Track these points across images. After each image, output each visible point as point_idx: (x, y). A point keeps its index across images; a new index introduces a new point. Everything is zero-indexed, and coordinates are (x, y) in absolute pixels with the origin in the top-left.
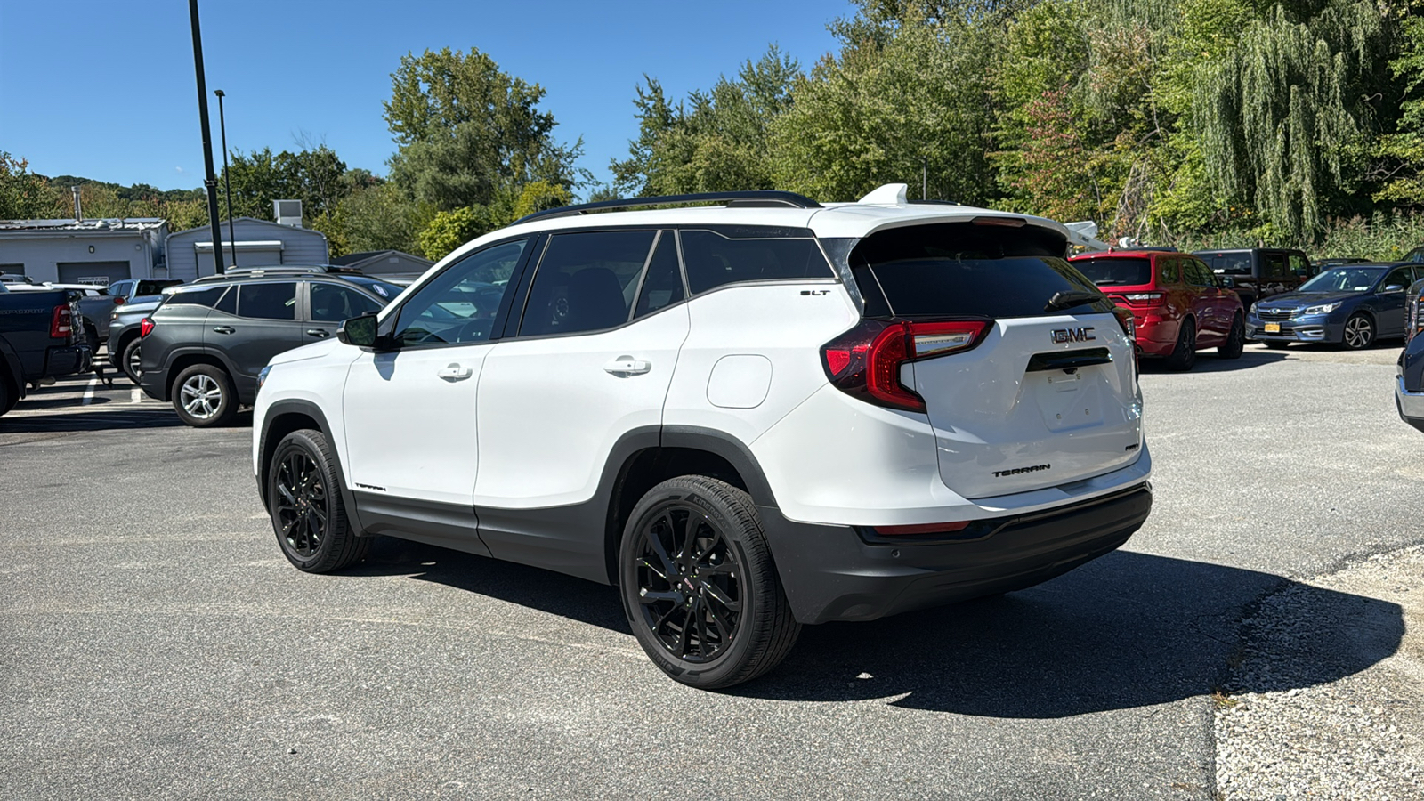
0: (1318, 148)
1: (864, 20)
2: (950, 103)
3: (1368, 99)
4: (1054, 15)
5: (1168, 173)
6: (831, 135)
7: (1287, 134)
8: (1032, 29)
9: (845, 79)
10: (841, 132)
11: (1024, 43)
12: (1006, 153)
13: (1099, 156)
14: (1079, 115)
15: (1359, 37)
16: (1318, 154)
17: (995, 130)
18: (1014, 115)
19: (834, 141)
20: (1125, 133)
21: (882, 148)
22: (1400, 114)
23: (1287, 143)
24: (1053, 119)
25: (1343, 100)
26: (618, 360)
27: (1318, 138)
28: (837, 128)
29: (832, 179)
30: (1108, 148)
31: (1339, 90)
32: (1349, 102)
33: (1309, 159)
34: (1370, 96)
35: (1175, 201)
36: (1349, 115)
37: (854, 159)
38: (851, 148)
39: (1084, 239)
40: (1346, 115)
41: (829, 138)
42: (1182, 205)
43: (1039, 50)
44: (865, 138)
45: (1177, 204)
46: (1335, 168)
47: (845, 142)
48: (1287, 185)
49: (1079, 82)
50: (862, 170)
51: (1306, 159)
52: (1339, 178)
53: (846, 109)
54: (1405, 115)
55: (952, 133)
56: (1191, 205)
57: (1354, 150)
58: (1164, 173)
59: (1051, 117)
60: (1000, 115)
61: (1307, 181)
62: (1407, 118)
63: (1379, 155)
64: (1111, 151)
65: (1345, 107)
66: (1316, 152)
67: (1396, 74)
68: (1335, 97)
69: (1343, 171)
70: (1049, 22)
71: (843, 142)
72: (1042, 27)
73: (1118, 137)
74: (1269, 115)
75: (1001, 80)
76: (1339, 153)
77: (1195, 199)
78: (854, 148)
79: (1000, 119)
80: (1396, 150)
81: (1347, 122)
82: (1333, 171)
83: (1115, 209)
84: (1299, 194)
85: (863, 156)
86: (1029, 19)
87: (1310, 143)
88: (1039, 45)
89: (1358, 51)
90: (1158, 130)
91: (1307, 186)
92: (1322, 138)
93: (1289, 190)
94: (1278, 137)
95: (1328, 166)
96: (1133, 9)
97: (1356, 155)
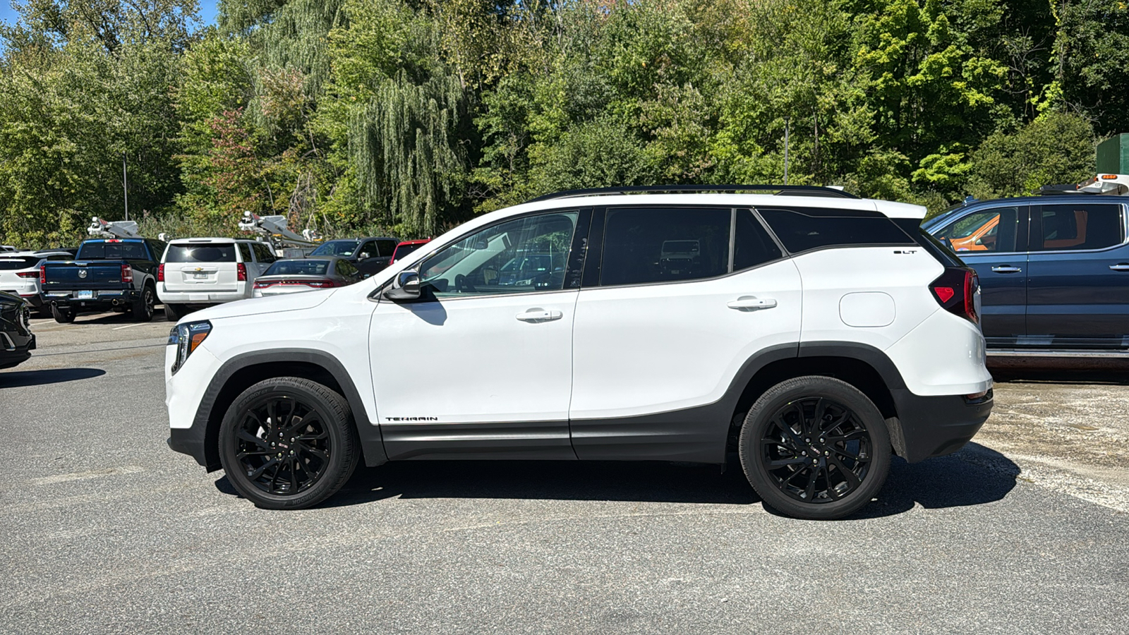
0: (435, 173)
1: (25, 27)
2: (134, 110)
3: (462, 142)
4: (224, 50)
5: (324, 183)
6: (22, 126)
7: (414, 162)
8: (207, 59)
9: (30, 78)
10: (31, 124)
11: (201, 70)
12: (190, 156)
13: (270, 166)
14: (251, 131)
15: (452, 99)
16: (435, 178)
17: (179, 137)
18: (196, 126)
19: (24, 131)
20: (291, 150)
21: (73, 142)
22: (482, 155)
23: (414, 168)
24: (230, 133)
25: (449, 141)
26: (738, 300)
27: (435, 167)
28: (25, 120)
29: (23, 165)
30: (278, 160)
31: (446, 135)
32: (452, 144)
33: (430, 181)
34: (463, 141)
35: (336, 204)
36: (453, 153)
37: (46, 148)
38: (42, 139)
39: (279, 229)
40: (451, 153)
41: (20, 128)
42: (341, 207)
43: (214, 76)
44: (56, 132)
45: (337, 206)
46: (446, 188)
47: (36, 133)
48: (417, 198)
49: (248, 106)
50: (54, 159)
51: (428, 181)
52: (449, 195)
53: (36, 103)
54: (485, 155)
55: (137, 135)
56: (347, 207)
57: (458, 177)
58: (321, 182)
59: (230, 131)
60: (184, 125)
61: (429, 196)
62: (486, 158)
63: (473, 182)
64: (280, 162)
65: (451, 146)
66: (435, 176)
67: (480, 128)
68: (443, 140)
69: (451, 191)
70: (222, 56)
71: (35, 132)
72: (217, 59)
73: (285, 152)
74: (402, 147)
75: (182, 98)
76: (449, 179)
77: (351, 204)
78: (46, 139)
79: (184, 128)
80: (484, 179)
81: (452, 158)
82: (445, 190)
83: (287, 208)
84: (425, 204)
85: (55, 147)
86: (205, 51)
87: (431, 170)
88: (213, 73)
89: (453, 109)
90: (315, 150)
91: (429, 200)
92: (437, 167)
93: (419, 202)
94: (409, 163)
95: (442, 187)
96: (286, 55)
97: (460, 181)
